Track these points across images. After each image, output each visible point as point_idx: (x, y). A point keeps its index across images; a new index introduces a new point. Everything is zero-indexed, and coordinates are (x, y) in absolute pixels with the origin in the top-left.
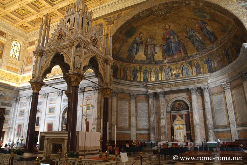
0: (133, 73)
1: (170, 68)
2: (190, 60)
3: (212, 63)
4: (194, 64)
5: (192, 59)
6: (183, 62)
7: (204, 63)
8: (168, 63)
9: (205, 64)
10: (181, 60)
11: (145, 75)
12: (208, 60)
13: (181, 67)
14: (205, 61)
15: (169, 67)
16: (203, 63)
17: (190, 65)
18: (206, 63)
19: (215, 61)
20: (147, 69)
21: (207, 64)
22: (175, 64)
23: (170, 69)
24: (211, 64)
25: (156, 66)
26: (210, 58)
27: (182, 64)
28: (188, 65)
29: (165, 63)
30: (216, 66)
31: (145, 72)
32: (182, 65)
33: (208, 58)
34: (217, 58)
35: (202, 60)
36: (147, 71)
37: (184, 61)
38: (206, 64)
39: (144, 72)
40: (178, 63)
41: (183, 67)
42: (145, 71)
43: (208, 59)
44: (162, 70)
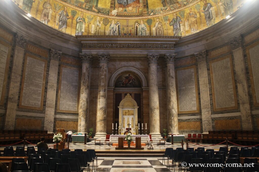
0: (60, 17)
1: (119, 24)
2: (149, 17)
3: (181, 25)
4: (155, 24)
5: (154, 16)
6: (140, 18)
7: (169, 23)
8: (117, 16)
9: (171, 26)
10: (138, 16)
11: (80, 27)
12: (175, 20)
13: (135, 26)
14: (172, 21)
15: (118, 22)
16: (169, 24)
17: (148, 24)
18: (172, 24)
19: (186, 23)
20: (84, 17)
21: (173, 26)
22: (128, 19)
23: (118, 25)
24: (180, 26)
25: (98, 16)
26: (179, 18)
27: (137, 22)
28: (146, 24)
29: (113, 16)
30: (186, 29)
31: (80, 22)
32: (137, 23)
33: (177, 17)
34: (189, 19)
35: (167, 20)
36: (84, 20)
37: (141, 18)
38: (172, 25)
39: (79, 21)
40: (131, 18)
41: (138, 26)
42: (80, 19)
43: (177, 19)
44: (106, 25)
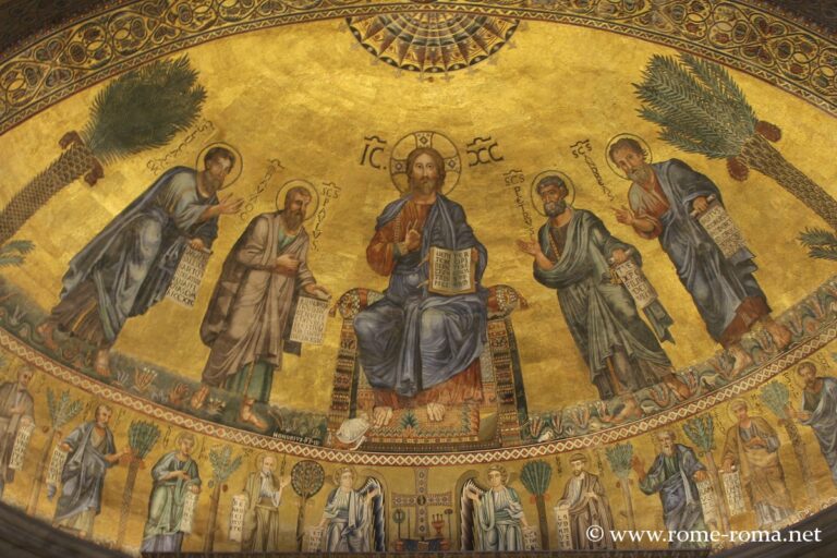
0: (71, 455)
1: (377, 492)
2: (534, 452)
3: (701, 487)
4: (566, 488)
5: (556, 448)
6: (484, 457)
7: (641, 482)
8: (367, 447)
9: (648, 493)
10: (472, 447)
11: (168, 508)
12: (670, 463)
13: (463, 499)
14: (652, 471)
15: (371, 482)
16: (637, 484)
17: (529, 488)
18: (653, 483)
19: (726, 476)
20: (195, 457)
21: (663, 496)
22: (422, 465)
23: (370, 496)
24: (696, 496)
25: (267, 448)
26: (688, 453)
27: (470, 477)
28: (519, 486)
29: (344, 448)
30: (731, 507)
31: (175, 479)
32: (470, 485)
33: (676, 447)
34: (742, 455)
35: (624, 464)
36: (194, 472)
37: (493, 456)
38: (655, 491)
39: (164, 475)
40: (440, 460)
41: (475, 497)
42: (171, 468)
43: (677, 456)
44: (309, 496)
